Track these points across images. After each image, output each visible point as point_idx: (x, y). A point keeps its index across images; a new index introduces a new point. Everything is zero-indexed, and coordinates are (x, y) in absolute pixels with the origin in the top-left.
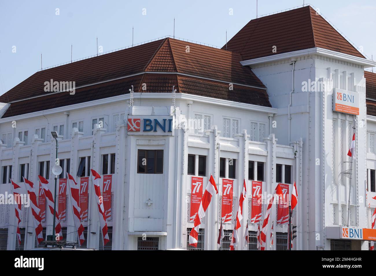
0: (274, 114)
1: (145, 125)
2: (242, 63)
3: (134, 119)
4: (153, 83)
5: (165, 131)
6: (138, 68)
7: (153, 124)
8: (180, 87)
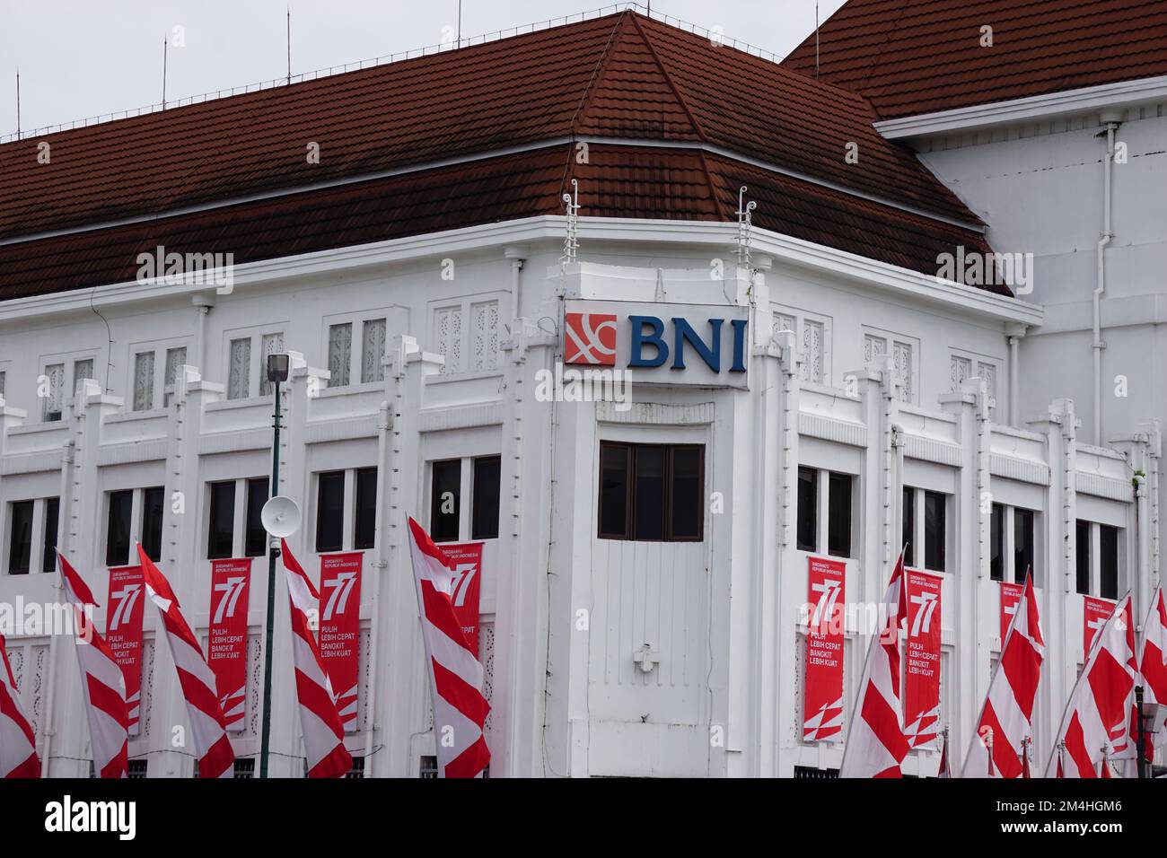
0: (1030, 328)
1: (638, 343)
2: (882, 130)
3: (591, 316)
4: (612, 181)
5: (716, 370)
6: (534, 122)
7: (668, 337)
8: (722, 201)
